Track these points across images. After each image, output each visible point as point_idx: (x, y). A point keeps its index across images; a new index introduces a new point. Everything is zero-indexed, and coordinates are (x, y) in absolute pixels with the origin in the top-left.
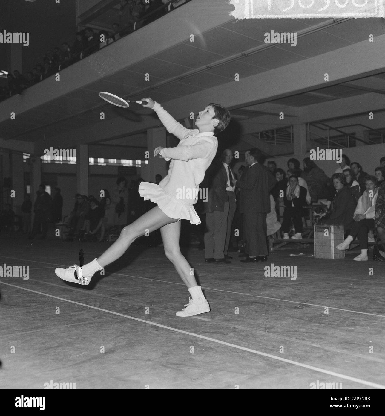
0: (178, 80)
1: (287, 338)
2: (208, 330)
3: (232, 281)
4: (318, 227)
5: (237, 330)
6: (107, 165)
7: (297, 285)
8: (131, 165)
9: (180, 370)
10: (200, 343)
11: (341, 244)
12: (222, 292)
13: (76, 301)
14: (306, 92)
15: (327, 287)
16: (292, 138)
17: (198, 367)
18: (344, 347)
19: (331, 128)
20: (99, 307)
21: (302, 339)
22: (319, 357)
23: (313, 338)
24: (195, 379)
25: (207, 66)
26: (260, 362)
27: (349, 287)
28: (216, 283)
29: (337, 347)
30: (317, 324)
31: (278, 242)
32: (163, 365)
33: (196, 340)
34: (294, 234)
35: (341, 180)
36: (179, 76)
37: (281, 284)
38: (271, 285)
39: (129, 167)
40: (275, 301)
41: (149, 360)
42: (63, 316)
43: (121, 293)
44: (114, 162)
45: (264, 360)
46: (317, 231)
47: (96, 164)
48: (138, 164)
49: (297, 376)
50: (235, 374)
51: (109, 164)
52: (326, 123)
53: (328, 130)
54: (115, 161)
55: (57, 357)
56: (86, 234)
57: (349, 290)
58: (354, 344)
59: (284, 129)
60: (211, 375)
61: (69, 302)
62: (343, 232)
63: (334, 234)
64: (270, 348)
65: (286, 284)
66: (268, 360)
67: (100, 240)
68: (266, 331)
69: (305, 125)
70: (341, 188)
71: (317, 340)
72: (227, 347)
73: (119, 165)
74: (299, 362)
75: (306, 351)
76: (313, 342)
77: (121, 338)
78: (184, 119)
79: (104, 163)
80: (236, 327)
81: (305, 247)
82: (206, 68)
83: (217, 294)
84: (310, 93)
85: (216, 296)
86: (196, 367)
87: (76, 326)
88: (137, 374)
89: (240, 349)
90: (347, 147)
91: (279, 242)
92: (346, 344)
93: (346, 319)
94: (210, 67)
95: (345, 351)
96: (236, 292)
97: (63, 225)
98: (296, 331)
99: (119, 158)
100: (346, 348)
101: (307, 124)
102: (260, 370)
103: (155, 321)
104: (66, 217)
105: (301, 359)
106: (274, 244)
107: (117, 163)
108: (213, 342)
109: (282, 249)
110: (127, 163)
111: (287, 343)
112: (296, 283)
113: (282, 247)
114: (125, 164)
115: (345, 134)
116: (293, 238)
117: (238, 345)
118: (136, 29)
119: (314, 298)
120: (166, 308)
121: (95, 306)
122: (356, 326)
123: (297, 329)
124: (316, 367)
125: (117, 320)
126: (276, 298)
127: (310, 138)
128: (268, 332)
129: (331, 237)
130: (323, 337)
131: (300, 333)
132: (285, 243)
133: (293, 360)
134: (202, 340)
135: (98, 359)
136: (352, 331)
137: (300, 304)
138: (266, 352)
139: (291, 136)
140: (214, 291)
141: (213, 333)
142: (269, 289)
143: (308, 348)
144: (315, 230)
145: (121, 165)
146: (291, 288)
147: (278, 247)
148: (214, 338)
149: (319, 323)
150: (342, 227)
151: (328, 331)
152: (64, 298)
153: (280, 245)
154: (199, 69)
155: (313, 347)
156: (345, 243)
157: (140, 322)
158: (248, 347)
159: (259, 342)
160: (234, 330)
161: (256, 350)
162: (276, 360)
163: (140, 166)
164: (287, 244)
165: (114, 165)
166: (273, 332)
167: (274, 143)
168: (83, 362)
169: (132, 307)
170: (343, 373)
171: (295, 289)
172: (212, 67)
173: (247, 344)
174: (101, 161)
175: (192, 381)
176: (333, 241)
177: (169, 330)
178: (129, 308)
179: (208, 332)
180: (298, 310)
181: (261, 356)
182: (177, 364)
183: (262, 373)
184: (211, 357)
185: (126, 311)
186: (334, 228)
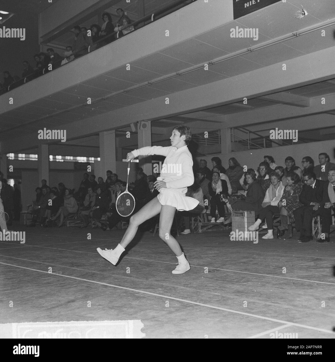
0: (125, 93)
1: (198, 290)
2: (143, 287)
3: (165, 255)
4: (235, 212)
5: (164, 286)
6: (64, 161)
7: (214, 256)
8: (85, 161)
9: (121, 310)
10: (136, 295)
11: (252, 226)
12: (156, 262)
13: (44, 271)
14: (231, 104)
15: (236, 257)
16: (219, 140)
17: (134, 308)
18: (236, 294)
19: (250, 132)
20: (62, 274)
21: (209, 291)
22: (217, 301)
23: (217, 290)
24: (131, 315)
25: (148, 82)
26: (176, 304)
27: (252, 257)
28: (153, 256)
29: (232, 294)
30: (221, 282)
31: (205, 225)
32: (110, 308)
33: (134, 293)
34: (218, 219)
35: (252, 176)
36: (126, 90)
37: (202, 256)
38: (194, 257)
39: (83, 163)
40: (195, 268)
41: (100, 305)
42: (35, 280)
43: (79, 264)
44: (70, 159)
45: (180, 303)
46: (234, 216)
47: (54, 160)
48: (91, 161)
49: (200, 311)
50: (158, 311)
51: (66, 161)
52: (247, 128)
53: (248, 134)
54: (72, 158)
55: (34, 305)
56: (47, 220)
57: (252, 259)
58: (244, 292)
59: (214, 132)
60: (142, 312)
61: (39, 272)
62: (255, 216)
63: (247, 217)
64: (186, 296)
65: (206, 256)
66: (182, 303)
67: (59, 226)
68: (184, 286)
69: (230, 129)
70: (252, 182)
71: (219, 291)
72: (155, 297)
73: (74, 161)
74: (204, 303)
75: (210, 298)
76: (216, 292)
77: (80, 293)
78: (130, 124)
79: (62, 159)
80: (164, 284)
81: (227, 229)
82: (148, 83)
83: (153, 264)
84: (234, 104)
85: (152, 265)
86: (132, 308)
87: (46, 286)
88: (92, 313)
89: (164, 297)
90: (264, 147)
91: (207, 225)
92: (238, 293)
93: (243, 278)
94: (151, 83)
95: (237, 297)
96: (168, 262)
97: (28, 213)
98: (206, 286)
99: (75, 155)
100: (237, 295)
101: (231, 129)
102: (176, 309)
103: (105, 282)
104: (30, 206)
105: (205, 302)
106: (202, 227)
107: (73, 159)
108: (146, 294)
109: (209, 230)
110: (82, 159)
111: (198, 293)
112: (214, 255)
113: (209, 229)
114: (80, 160)
115: (262, 137)
116: (218, 221)
117: (163, 295)
118: (91, 52)
119: (224, 265)
120: (113, 274)
121: (59, 273)
122: (248, 282)
123: (206, 285)
124: (214, 306)
125: (76, 282)
126: (196, 265)
127: (234, 140)
128: (186, 287)
129: (245, 220)
130: (224, 289)
131: (209, 287)
132: (211, 226)
133: (199, 303)
134: (138, 293)
135: (63, 306)
136: (245, 285)
137: (213, 269)
138: (182, 299)
139: (219, 138)
140: (150, 262)
141: (147, 288)
142: (192, 260)
143: (211, 296)
144: (233, 215)
145: (77, 161)
146: (209, 259)
147: (205, 229)
148: (147, 291)
149: (224, 281)
150: (253, 213)
151: (228, 286)
152: (34, 268)
153: (207, 228)
154: (142, 84)
155: (215, 295)
156: (255, 225)
157: (93, 283)
158: (170, 296)
159: (179, 293)
160: (162, 287)
161: (175, 298)
162: (188, 303)
163: (93, 162)
164: (213, 227)
165: (70, 161)
166: (190, 287)
167: (205, 144)
168: (53, 308)
169: (87, 273)
170: (230, 309)
171: (212, 259)
172: (152, 83)
173: (169, 294)
174: (59, 158)
175: (129, 316)
176: (246, 224)
177: (115, 287)
178: (85, 274)
179: (143, 288)
180: (211, 273)
181: (178, 301)
182: (120, 307)
183: (177, 310)
184: (143, 302)
185: (83, 276)
186: (247, 213)
